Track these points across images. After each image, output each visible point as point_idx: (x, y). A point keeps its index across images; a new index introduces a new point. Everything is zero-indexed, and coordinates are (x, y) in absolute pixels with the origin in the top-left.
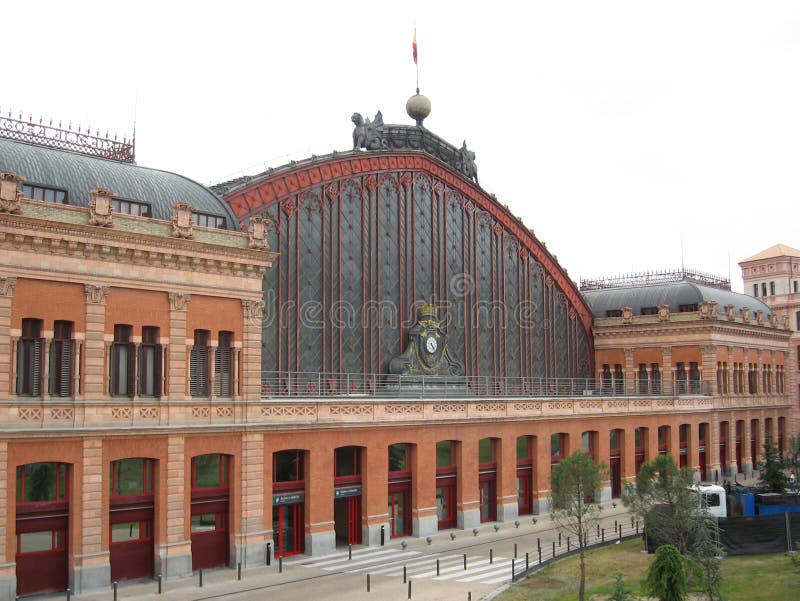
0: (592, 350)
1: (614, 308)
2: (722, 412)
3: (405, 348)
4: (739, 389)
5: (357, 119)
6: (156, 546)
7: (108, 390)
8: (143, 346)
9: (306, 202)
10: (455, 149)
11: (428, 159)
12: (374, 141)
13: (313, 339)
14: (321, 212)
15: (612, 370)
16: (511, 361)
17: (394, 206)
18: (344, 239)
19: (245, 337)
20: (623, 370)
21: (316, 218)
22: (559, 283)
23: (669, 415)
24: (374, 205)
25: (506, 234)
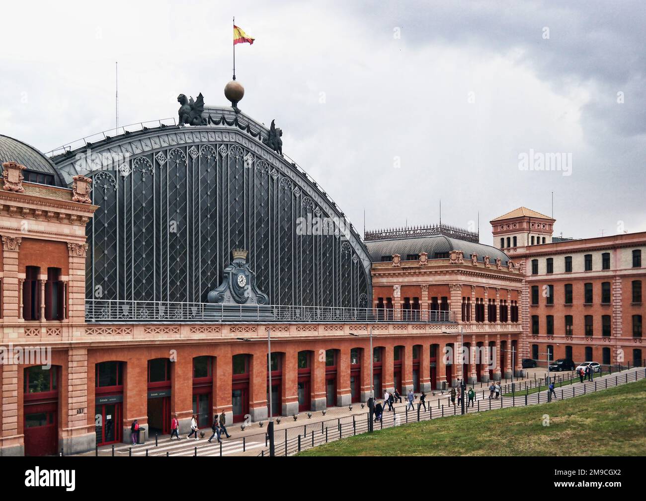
0: (371, 287)
1: (388, 254)
2: (465, 335)
5: (182, 99)
11: (241, 135)
12: (196, 118)
14: (152, 174)
15: (385, 302)
16: (306, 294)
18: (171, 196)
19: (71, 273)
20: (393, 302)
23: (422, 337)
25: (303, 196)
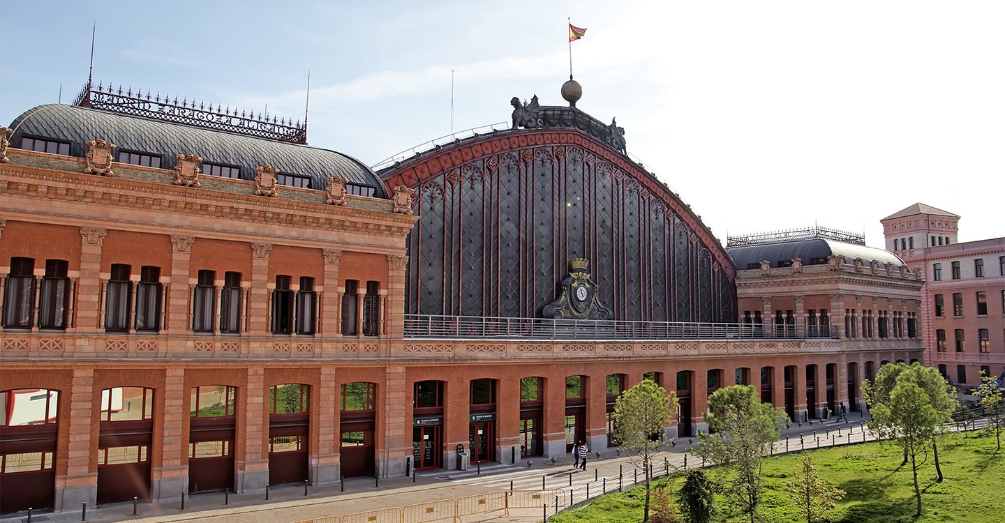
0: (735, 298)
1: (753, 261)
2: (850, 354)
3: (558, 296)
4: (867, 333)
5: (515, 102)
6: (309, 456)
7: (270, 328)
8: (302, 293)
9: (469, 173)
10: (605, 126)
11: (581, 135)
12: (530, 121)
13: (475, 288)
14: (483, 180)
15: (753, 316)
16: (658, 308)
17: (549, 174)
18: (503, 204)
19: (390, 287)
20: (762, 316)
21: (478, 187)
22: (703, 240)
23: (795, 356)
24: (530, 175)
25: (653, 197)
